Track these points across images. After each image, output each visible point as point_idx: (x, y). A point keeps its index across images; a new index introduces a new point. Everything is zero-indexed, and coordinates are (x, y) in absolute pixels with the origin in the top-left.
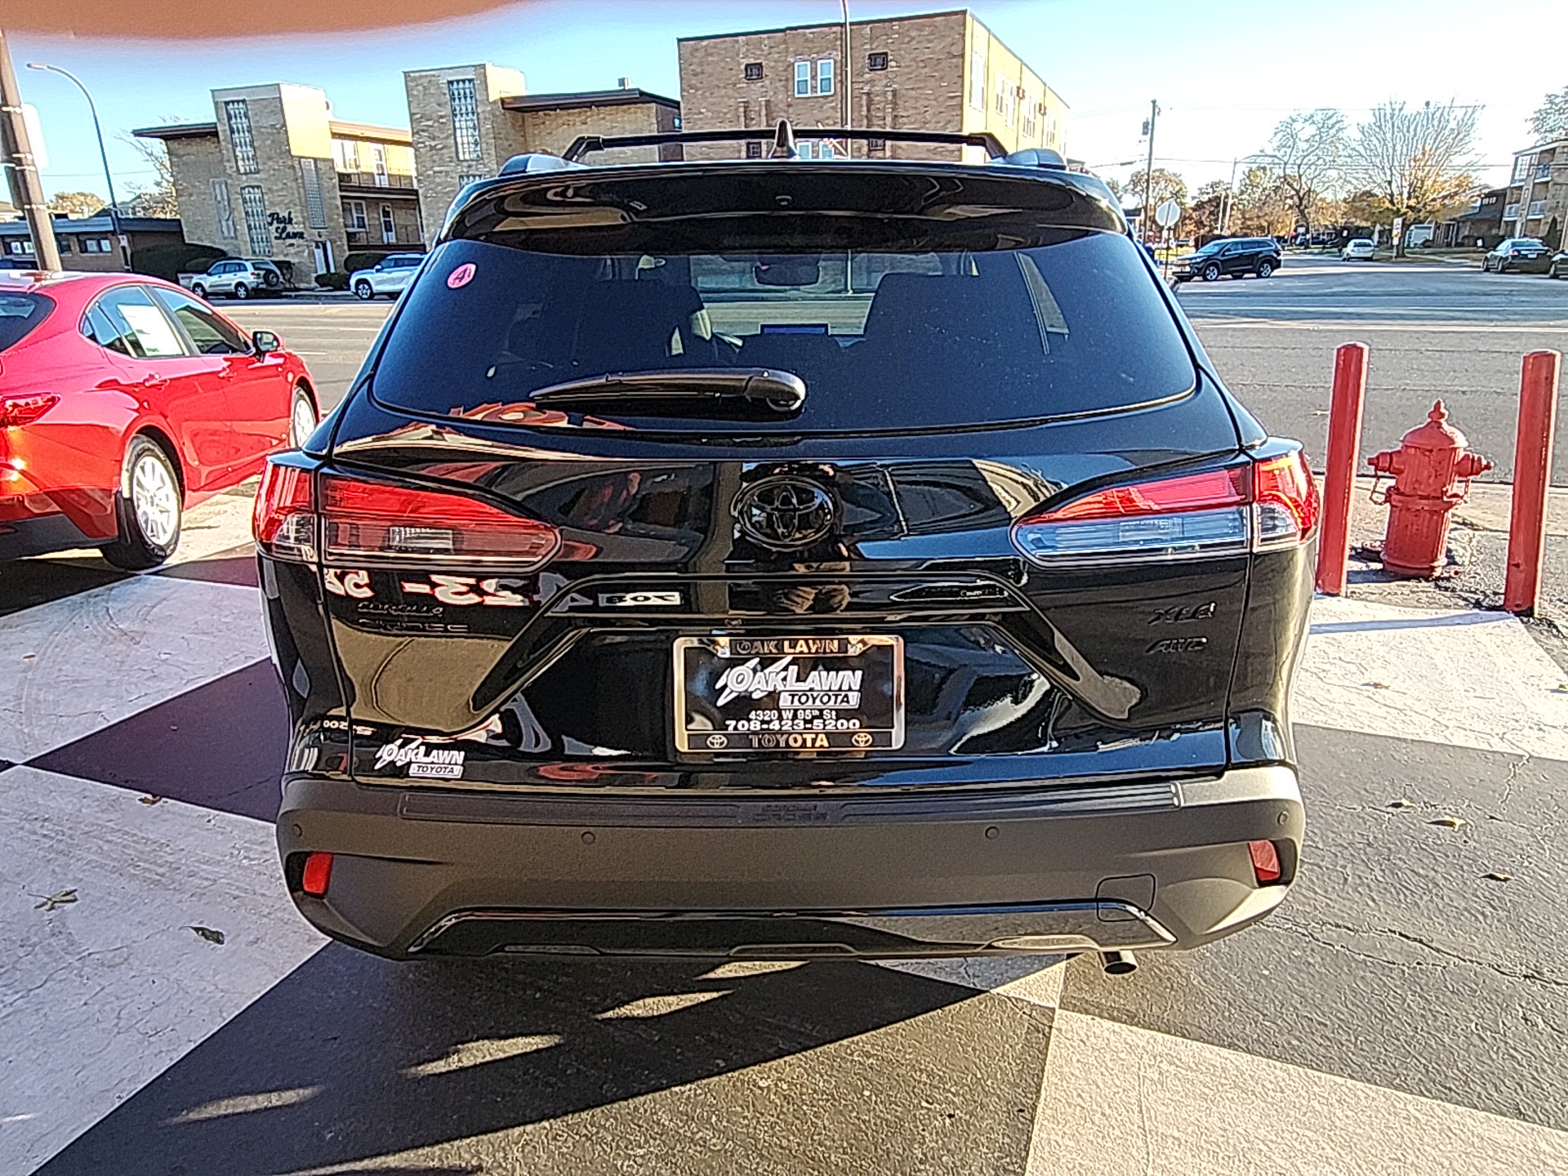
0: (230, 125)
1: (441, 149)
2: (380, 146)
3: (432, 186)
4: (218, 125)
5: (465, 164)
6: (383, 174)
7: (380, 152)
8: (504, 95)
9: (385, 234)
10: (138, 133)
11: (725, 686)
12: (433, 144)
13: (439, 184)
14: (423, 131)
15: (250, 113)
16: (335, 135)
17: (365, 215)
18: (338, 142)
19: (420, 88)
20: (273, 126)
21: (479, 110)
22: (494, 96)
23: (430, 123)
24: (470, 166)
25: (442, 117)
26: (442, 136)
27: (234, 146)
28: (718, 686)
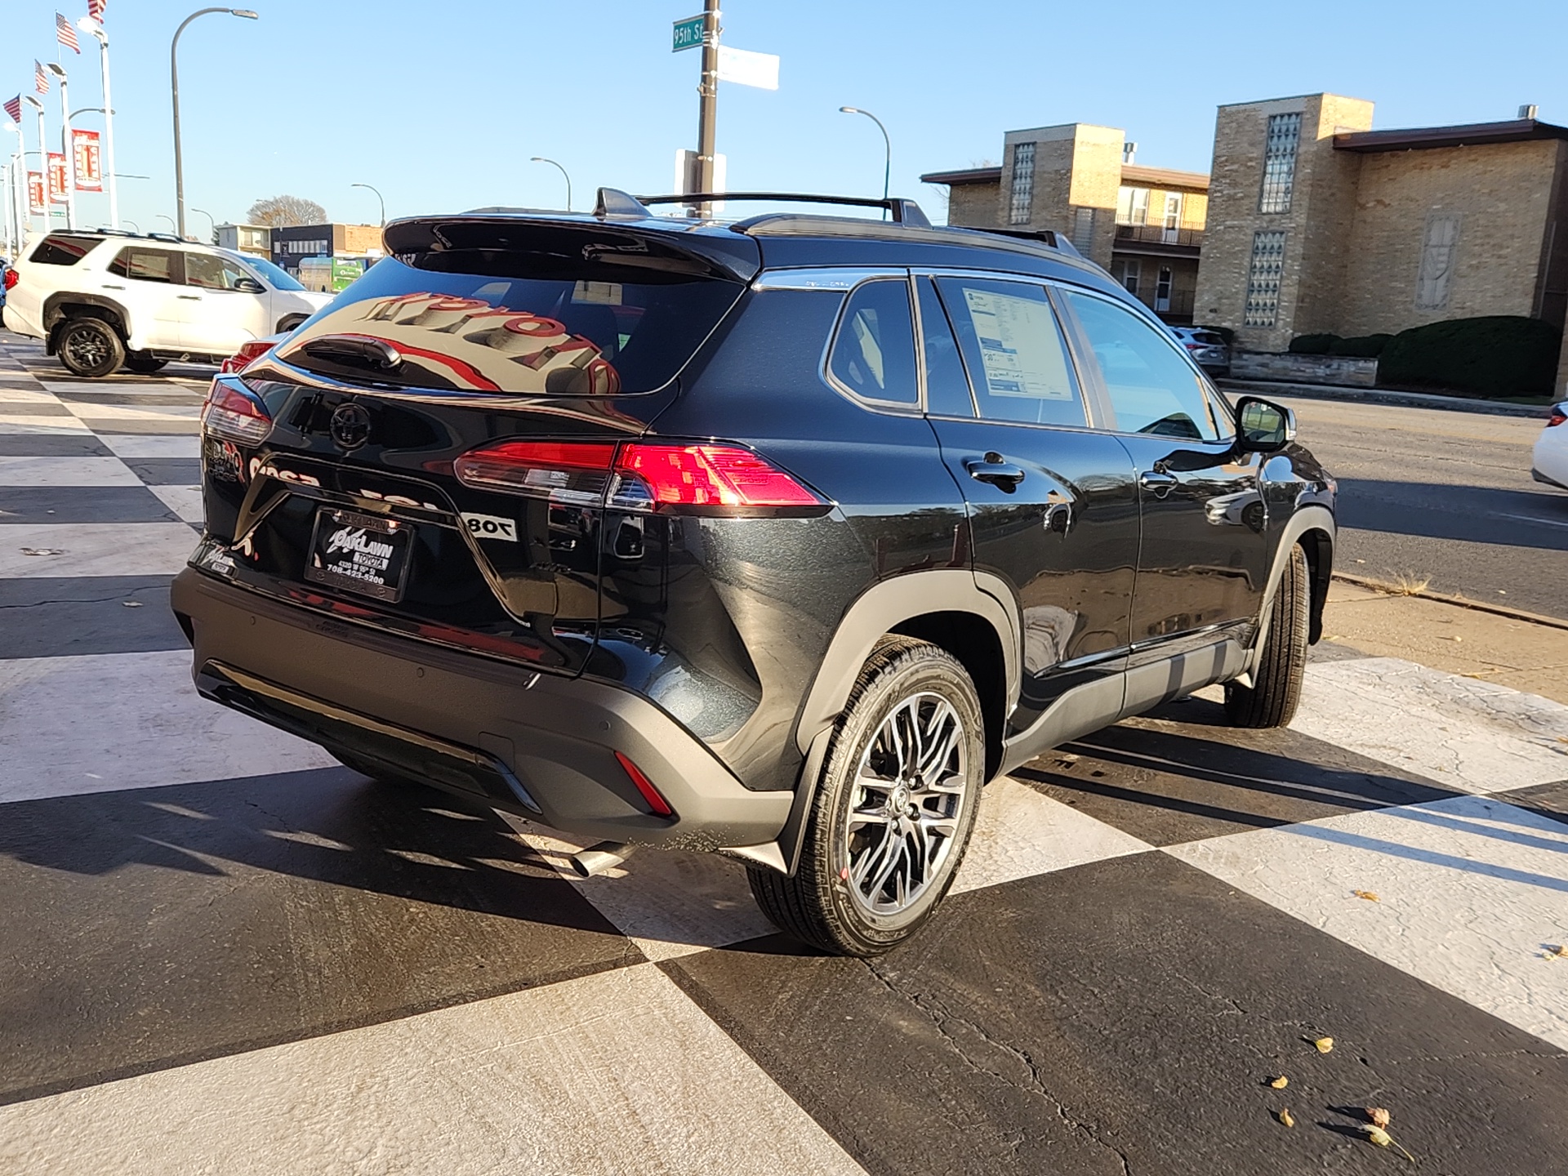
0: (1014, 169)
1: (1242, 198)
2: (1178, 195)
3: (1219, 244)
4: (1003, 171)
5: (1266, 218)
6: (1173, 229)
7: (1176, 202)
8: (1339, 131)
9: (1156, 299)
10: (926, 179)
11: (333, 542)
12: (1232, 192)
13: (1227, 242)
14: (1224, 177)
15: (1037, 156)
16: (1126, 182)
17: (1138, 277)
18: (1128, 190)
19: (1234, 125)
20: (1057, 171)
21: (1301, 150)
22: (1325, 131)
23: (1235, 167)
24: (1271, 221)
25: (1251, 160)
26: (1246, 183)
27: (1013, 192)
28: (331, 540)
